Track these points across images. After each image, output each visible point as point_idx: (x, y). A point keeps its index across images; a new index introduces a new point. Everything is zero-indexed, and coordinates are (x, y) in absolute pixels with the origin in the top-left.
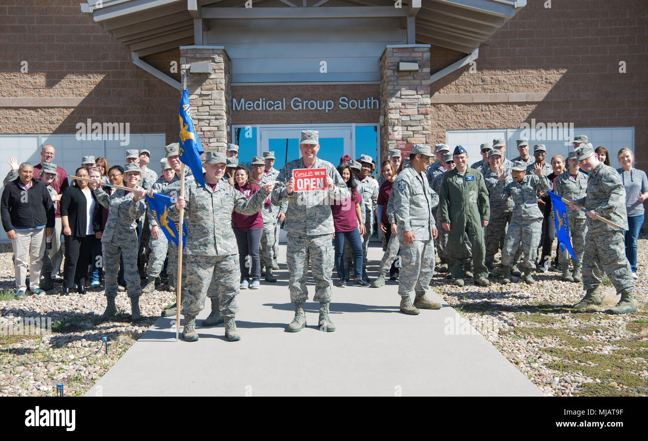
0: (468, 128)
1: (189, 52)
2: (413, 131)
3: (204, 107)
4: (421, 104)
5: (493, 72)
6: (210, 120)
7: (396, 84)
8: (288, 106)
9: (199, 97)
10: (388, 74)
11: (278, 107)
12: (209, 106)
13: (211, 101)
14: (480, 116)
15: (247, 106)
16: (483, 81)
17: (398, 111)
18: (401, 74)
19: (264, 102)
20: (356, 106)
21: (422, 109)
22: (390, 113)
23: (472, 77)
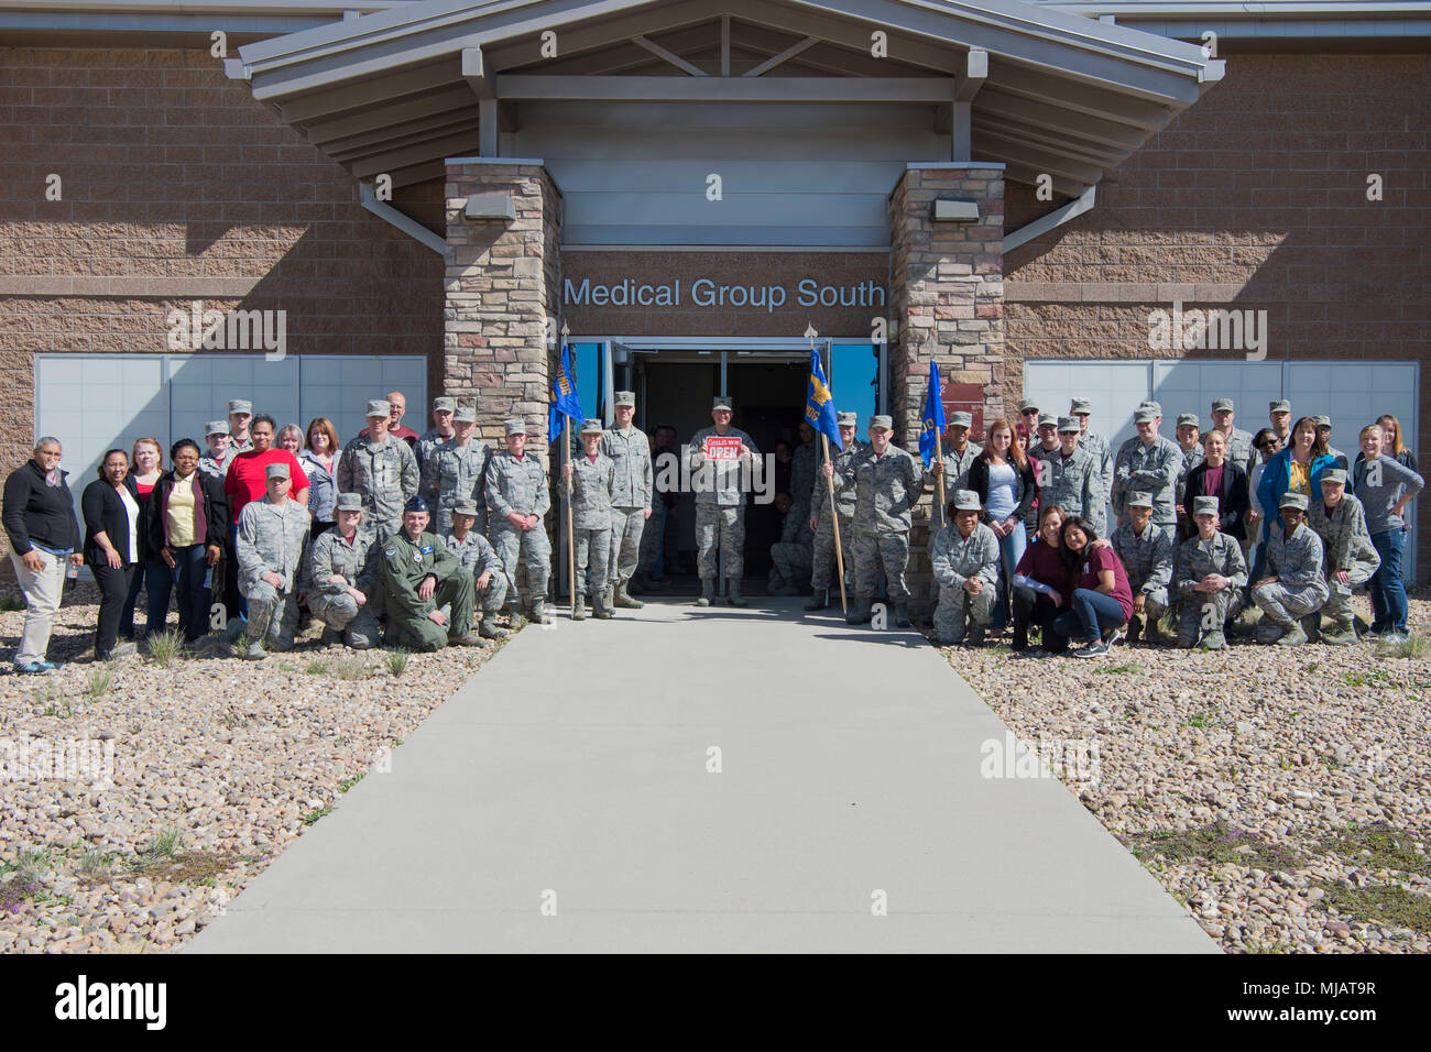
0: (1071, 354)
1: (466, 171)
2: (963, 356)
3: (496, 294)
4: (982, 296)
5: (1126, 237)
6: (508, 322)
7: (926, 249)
8: (686, 298)
9: (486, 272)
10: (910, 227)
11: (664, 299)
12: (507, 291)
13: (511, 281)
14: (1095, 330)
15: (594, 295)
16: (1103, 257)
17: (931, 309)
18: (938, 227)
19: (633, 288)
20: (835, 299)
21: (985, 307)
22: (912, 314)
23: (1079, 248)
